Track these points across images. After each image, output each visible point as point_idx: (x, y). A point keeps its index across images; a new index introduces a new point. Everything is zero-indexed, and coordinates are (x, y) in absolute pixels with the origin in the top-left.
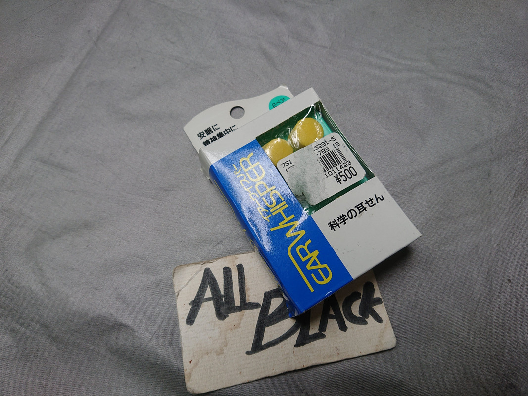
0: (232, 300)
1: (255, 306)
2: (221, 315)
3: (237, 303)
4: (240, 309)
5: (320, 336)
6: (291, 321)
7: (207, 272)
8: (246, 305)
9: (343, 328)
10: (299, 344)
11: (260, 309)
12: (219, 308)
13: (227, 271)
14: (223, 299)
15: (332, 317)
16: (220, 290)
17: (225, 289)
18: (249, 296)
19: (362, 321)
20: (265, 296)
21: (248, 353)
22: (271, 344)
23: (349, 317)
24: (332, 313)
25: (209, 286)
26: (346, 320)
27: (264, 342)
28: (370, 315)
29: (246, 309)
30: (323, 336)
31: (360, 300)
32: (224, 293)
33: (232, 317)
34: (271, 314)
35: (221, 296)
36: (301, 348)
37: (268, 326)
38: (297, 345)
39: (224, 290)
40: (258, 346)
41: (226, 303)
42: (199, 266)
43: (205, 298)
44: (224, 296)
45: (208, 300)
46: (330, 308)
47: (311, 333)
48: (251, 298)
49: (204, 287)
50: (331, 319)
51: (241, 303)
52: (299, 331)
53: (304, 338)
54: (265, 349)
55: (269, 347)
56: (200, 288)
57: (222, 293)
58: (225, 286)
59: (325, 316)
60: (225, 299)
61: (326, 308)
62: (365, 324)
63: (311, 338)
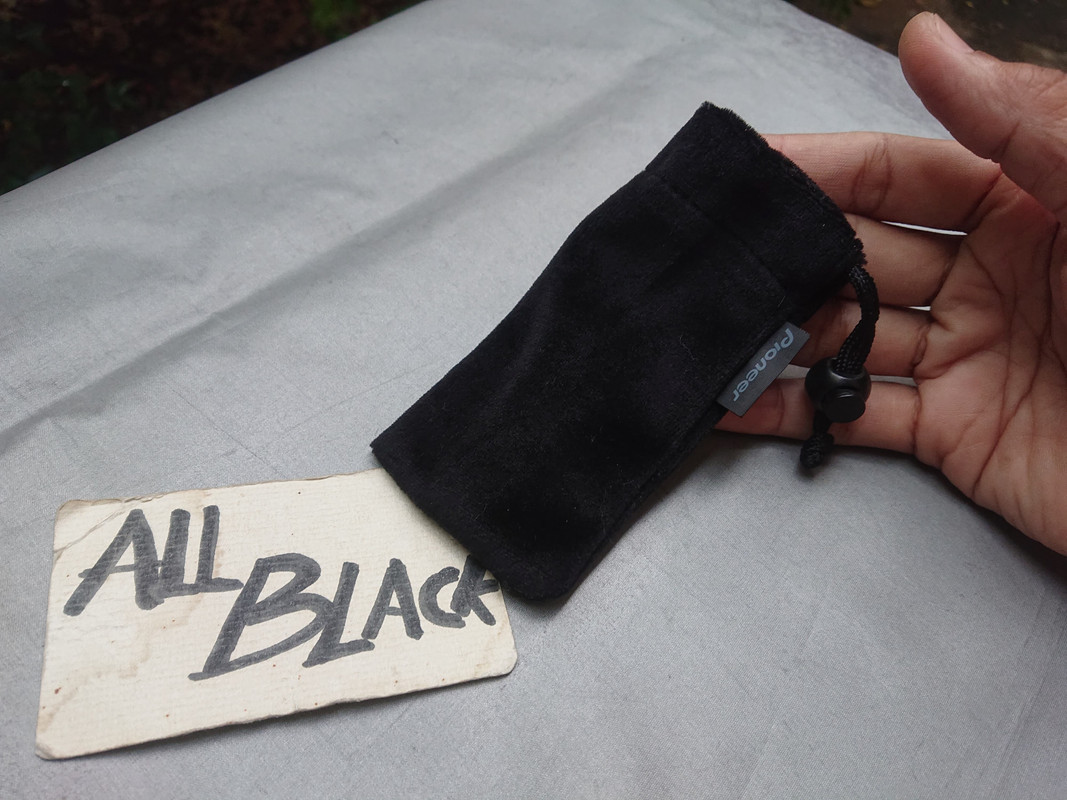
0: (180, 572)
1: (233, 584)
2: (146, 599)
3: (190, 575)
4: (194, 589)
5: (364, 644)
6: (304, 617)
7: (135, 519)
8: (207, 581)
9: (414, 630)
10: (316, 658)
11: (238, 592)
12: (146, 586)
13: (180, 519)
14: (160, 569)
15: (394, 612)
16: (155, 552)
17: (169, 550)
18: (219, 566)
19: (454, 621)
20: (257, 568)
21: (194, 677)
22: (249, 661)
23: (429, 614)
24: (394, 602)
25: (132, 544)
26: (421, 617)
27: (235, 656)
28: (472, 611)
29: (207, 591)
30: (369, 647)
31: (456, 583)
32: (165, 558)
33: (173, 605)
34: (264, 602)
35: (156, 564)
36: (318, 668)
37: (250, 624)
38: (309, 663)
39: (166, 552)
40: (219, 663)
41: (164, 577)
42: (117, 506)
43: (118, 565)
44: (163, 564)
45: (125, 569)
46: (394, 594)
47: (345, 638)
48: (223, 569)
49: (120, 545)
50: (391, 616)
51: (198, 579)
52: (319, 635)
53: (328, 649)
54: (233, 669)
55: (244, 666)
56: (112, 545)
57: (160, 557)
58: (169, 544)
59: (381, 609)
60: (163, 571)
61: (384, 595)
62: (460, 627)
63: (343, 650)
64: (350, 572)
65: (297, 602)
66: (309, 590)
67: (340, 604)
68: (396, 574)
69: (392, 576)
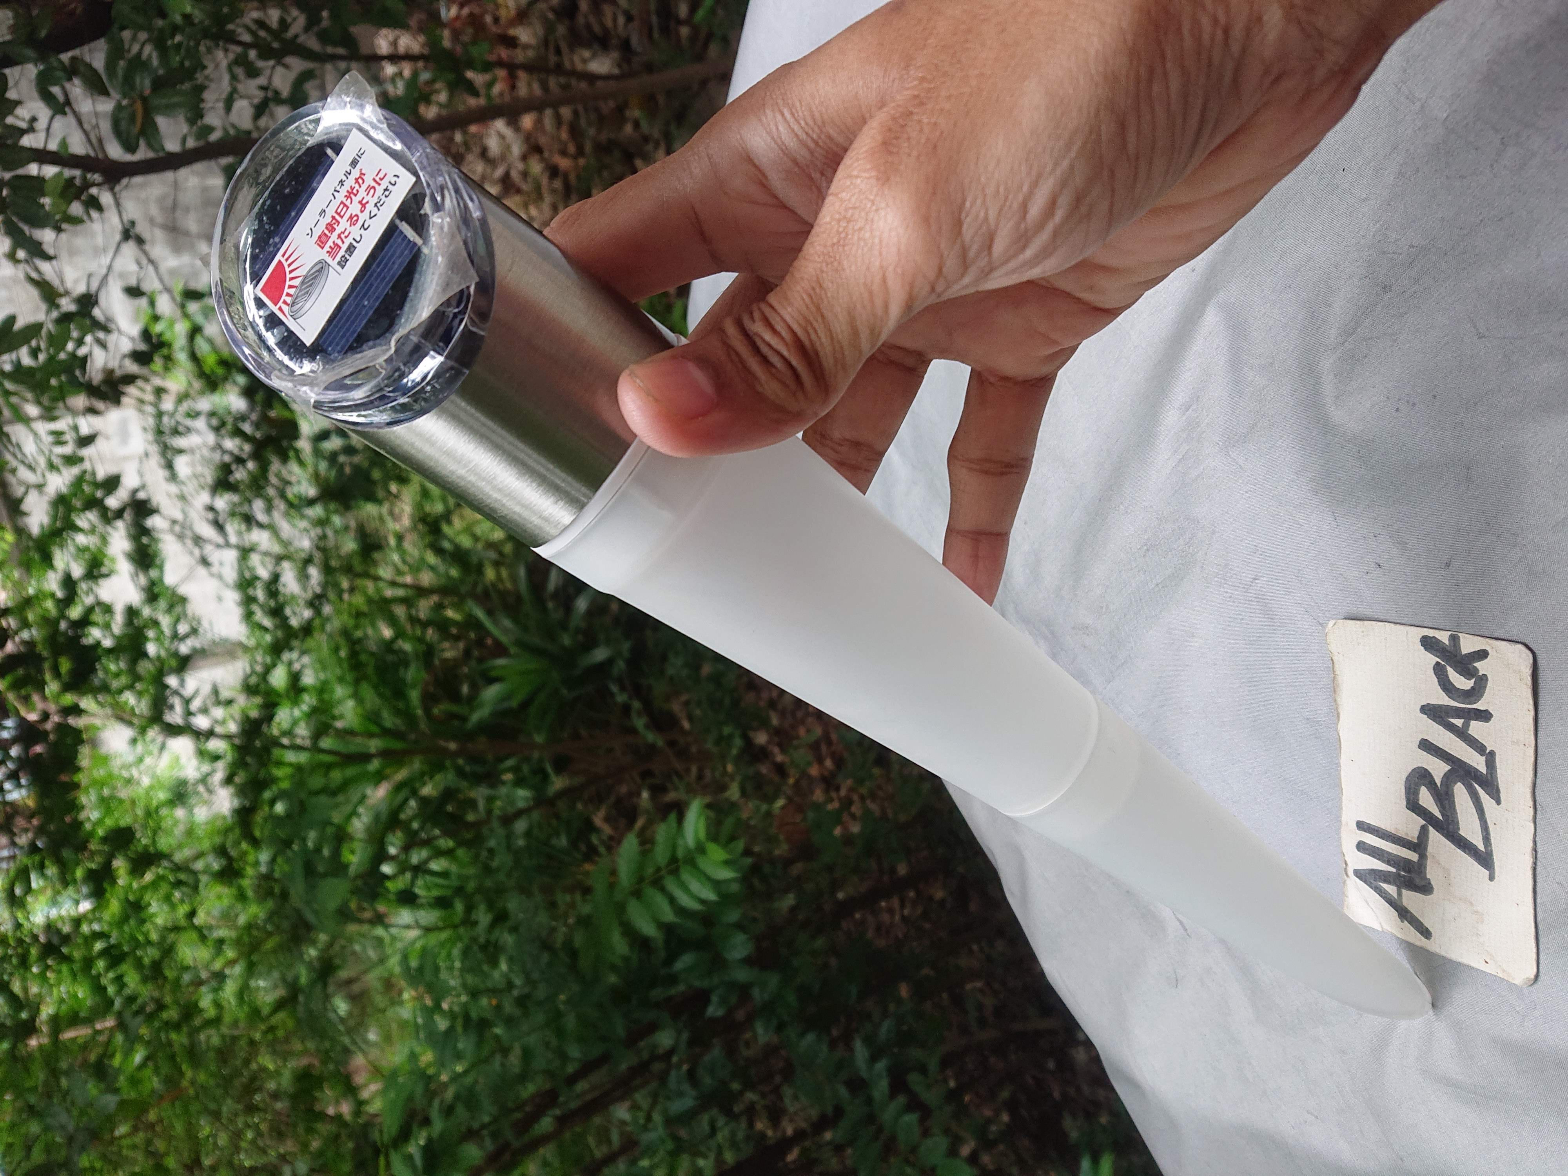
0: (1407, 861)
1: (1424, 831)
2: (1426, 888)
3: (1413, 856)
4: (1423, 856)
5: (1490, 758)
6: (1460, 791)
7: (1359, 874)
8: (1419, 846)
9: (1485, 716)
10: (1495, 795)
11: (1431, 828)
12: (1415, 885)
13: (1363, 848)
14: (1403, 873)
15: (1466, 725)
16: (1389, 872)
17: (1388, 863)
18: (1407, 834)
19: (1482, 681)
20: (1413, 811)
21: (1492, 878)
22: (1487, 839)
23: (1473, 699)
24: (1459, 722)
25: (1381, 883)
26: (1474, 706)
27: (1481, 847)
28: (1475, 664)
29: (1426, 849)
30: (1492, 754)
31: (1449, 669)
32: (1394, 867)
33: (1432, 873)
34: (1442, 815)
35: (1399, 874)
36: (1503, 796)
37: (1459, 829)
38: (1498, 802)
39: (1390, 865)
40: (1485, 859)
41: (1409, 871)
42: (1348, 882)
43: (1396, 897)
44: (1399, 869)
45: (1400, 894)
46: (1451, 720)
47: (1483, 769)
48: (1413, 835)
49: (1381, 891)
50: (1470, 728)
51: (1415, 851)
52: (1476, 786)
53: (1489, 783)
54: (1491, 851)
55: (1491, 844)
56: (1381, 896)
57: (1394, 870)
58: (1383, 862)
59: (1462, 734)
60: (1404, 870)
61: (1451, 728)
62: (1487, 679)
63: (1491, 774)
64: (1426, 745)
65: (1447, 793)
66: (1438, 781)
67: (1453, 762)
68: (1433, 712)
69: (1434, 716)
